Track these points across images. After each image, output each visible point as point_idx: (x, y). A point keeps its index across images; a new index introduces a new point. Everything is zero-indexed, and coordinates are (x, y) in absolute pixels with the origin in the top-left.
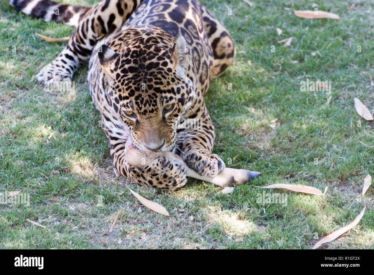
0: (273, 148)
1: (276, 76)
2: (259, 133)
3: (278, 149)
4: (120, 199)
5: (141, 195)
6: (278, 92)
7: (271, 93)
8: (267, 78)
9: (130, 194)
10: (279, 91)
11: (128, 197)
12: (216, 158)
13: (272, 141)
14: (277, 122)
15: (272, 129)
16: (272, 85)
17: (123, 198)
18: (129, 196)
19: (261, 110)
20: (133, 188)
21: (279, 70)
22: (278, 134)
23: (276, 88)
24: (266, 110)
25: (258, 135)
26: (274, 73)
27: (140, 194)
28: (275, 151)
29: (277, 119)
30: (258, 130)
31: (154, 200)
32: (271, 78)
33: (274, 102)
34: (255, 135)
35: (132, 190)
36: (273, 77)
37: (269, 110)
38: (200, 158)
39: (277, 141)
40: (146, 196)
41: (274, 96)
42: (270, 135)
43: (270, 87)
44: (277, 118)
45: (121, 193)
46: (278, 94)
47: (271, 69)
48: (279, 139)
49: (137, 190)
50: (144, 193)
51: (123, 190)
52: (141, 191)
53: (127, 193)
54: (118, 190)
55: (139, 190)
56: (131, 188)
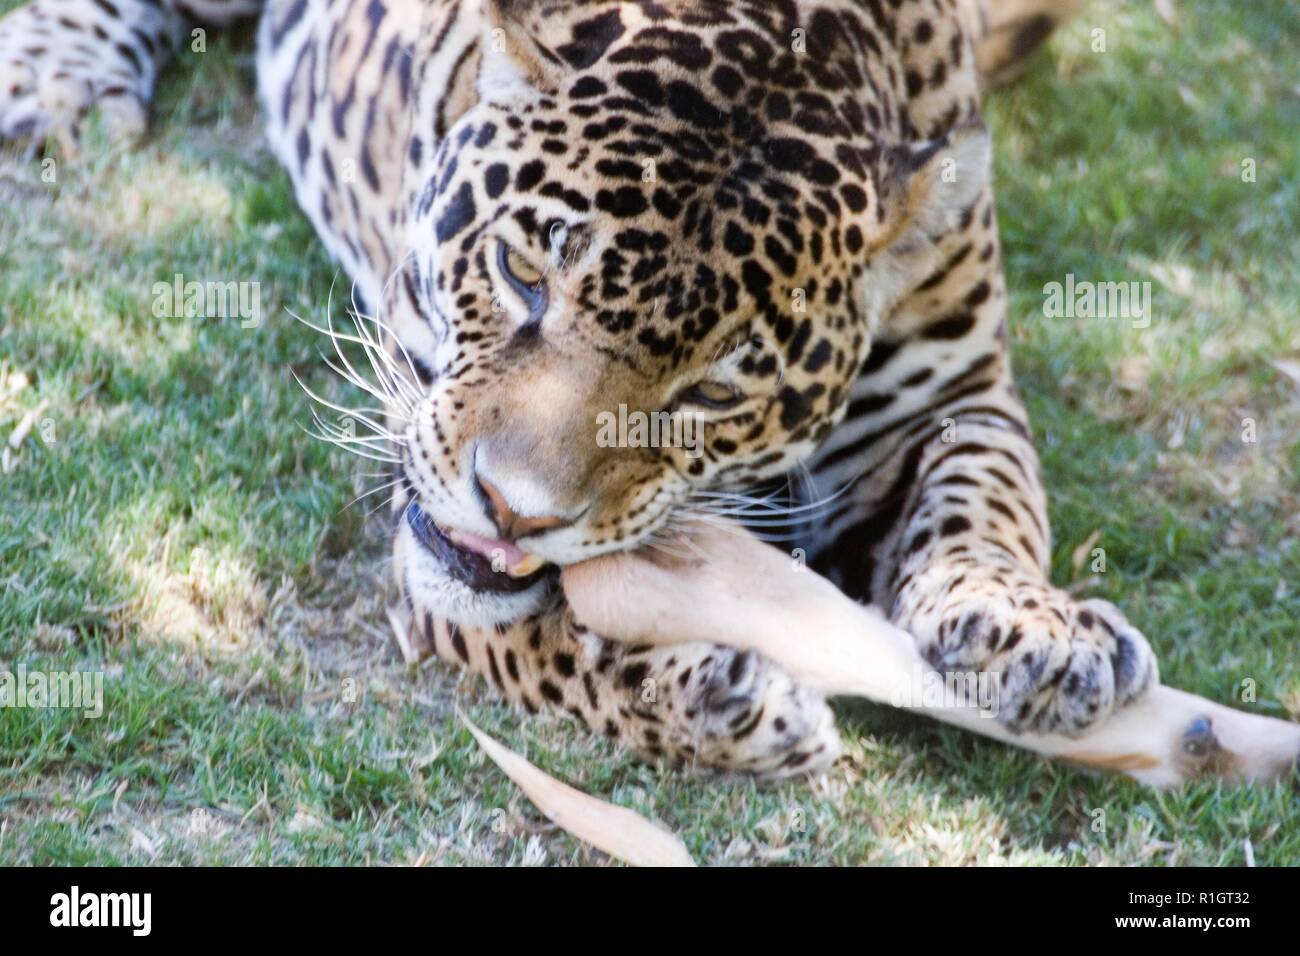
2: (1218, 410)
4: (419, 787)
5: (540, 766)
9: (476, 759)
11: (467, 778)
12: (1108, 628)
13: (1291, 458)
15: (1291, 386)
17: (436, 786)
18: (475, 770)
19: (1230, 278)
20: (496, 727)
24: (1261, 276)
25: (1213, 424)
27: (538, 760)
31: (618, 794)
34: (1195, 421)
35: (492, 734)
37: (1274, 277)
38: (1015, 638)
40: (571, 774)
42: (1283, 423)
43: (1284, 146)
45: (428, 751)
49: (516, 737)
50: (558, 754)
51: (438, 739)
52: (542, 744)
53: (459, 754)
54: (412, 739)
55: (530, 736)
56: (486, 728)
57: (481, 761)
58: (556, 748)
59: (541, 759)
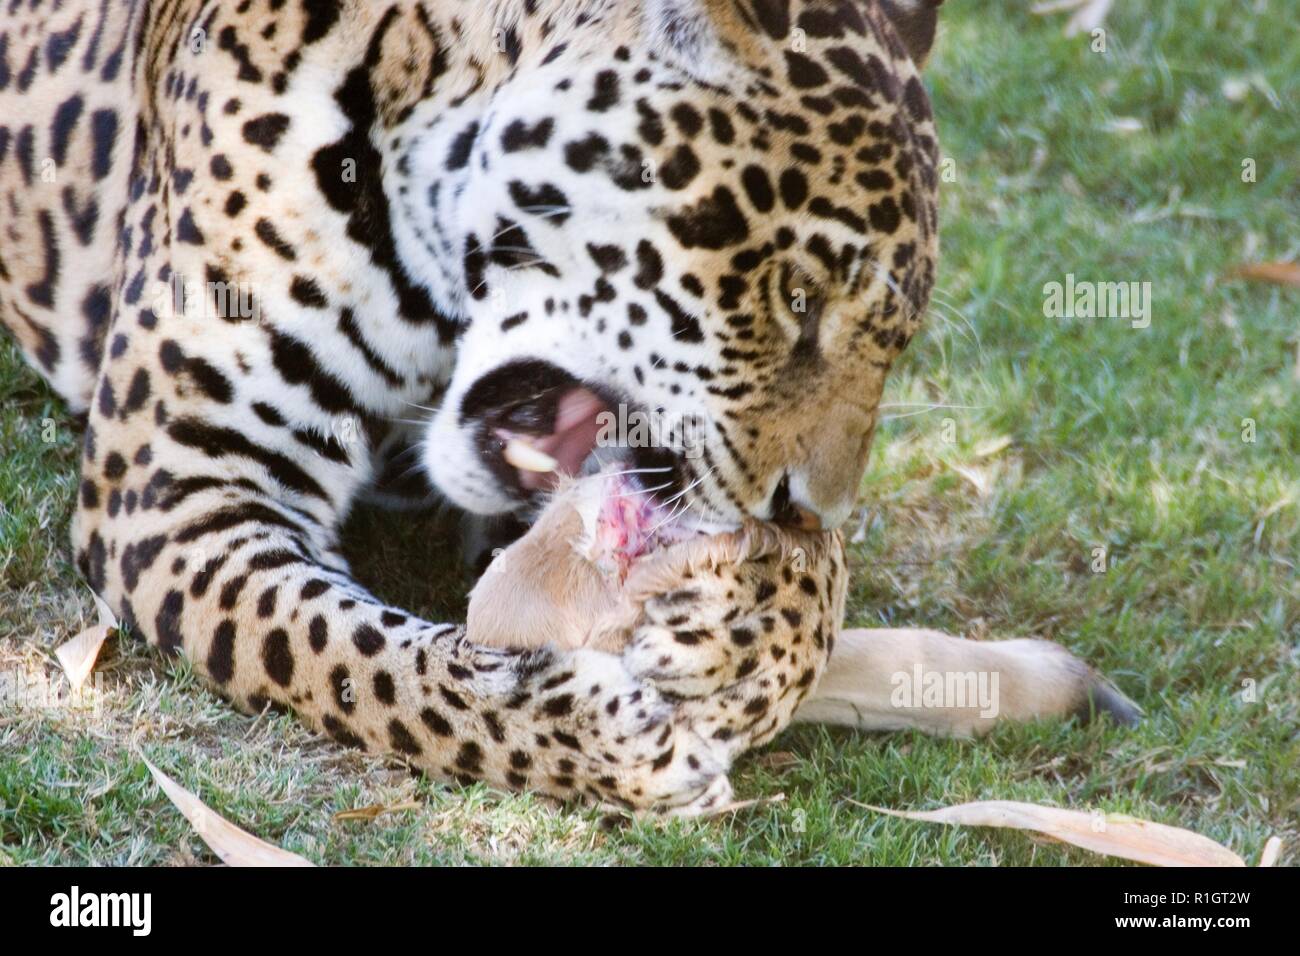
0: (978, 603)
1: (1011, 199)
2: (900, 511)
3: (1004, 606)
4: (91, 817)
5: (215, 808)
6: (1018, 288)
7: (982, 288)
8: (963, 205)
9: (152, 793)
10: (1026, 279)
11: (138, 813)
13: (970, 561)
14: (1003, 454)
15: (973, 491)
16: (985, 246)
17: (107, 818)
18: (146, 805)
19: (918, 384)
20: (170, 765)
21: (1028, 164)
22: (1010, 521)
23: (1008, 265)
24: (948, 383)
25: (894, 524)
26: (1003, 182)
27: (211, 799)
28: (986, 616)
29: (1005, 441)
30: (892, 496)
31: (289, 839)
32: (981, 209)
33: (995, 343)
34: (878, 521)
35: (166, 771)
36: (996, 204)
37: (963, 385)
39: (1002, 560)
40: (243, 816)
41: (994, 309)
42: (964, 528)
43: (977, 260)
44: (1011, 431)
45: (100, 784)
46: (1018, 300)
47: (984, 156)
48: (1016, 549)
49: (191, 775)
50: (230, 796)
51: (112, 772)
52: (215, 783)
53: (132, 788)
54: (87, 770)
55: (205, 775)
56: (161, 764)
57: (154, 797)
58: (230, 789)
59: (214, 798)
